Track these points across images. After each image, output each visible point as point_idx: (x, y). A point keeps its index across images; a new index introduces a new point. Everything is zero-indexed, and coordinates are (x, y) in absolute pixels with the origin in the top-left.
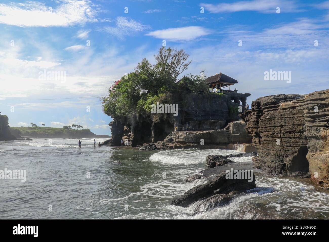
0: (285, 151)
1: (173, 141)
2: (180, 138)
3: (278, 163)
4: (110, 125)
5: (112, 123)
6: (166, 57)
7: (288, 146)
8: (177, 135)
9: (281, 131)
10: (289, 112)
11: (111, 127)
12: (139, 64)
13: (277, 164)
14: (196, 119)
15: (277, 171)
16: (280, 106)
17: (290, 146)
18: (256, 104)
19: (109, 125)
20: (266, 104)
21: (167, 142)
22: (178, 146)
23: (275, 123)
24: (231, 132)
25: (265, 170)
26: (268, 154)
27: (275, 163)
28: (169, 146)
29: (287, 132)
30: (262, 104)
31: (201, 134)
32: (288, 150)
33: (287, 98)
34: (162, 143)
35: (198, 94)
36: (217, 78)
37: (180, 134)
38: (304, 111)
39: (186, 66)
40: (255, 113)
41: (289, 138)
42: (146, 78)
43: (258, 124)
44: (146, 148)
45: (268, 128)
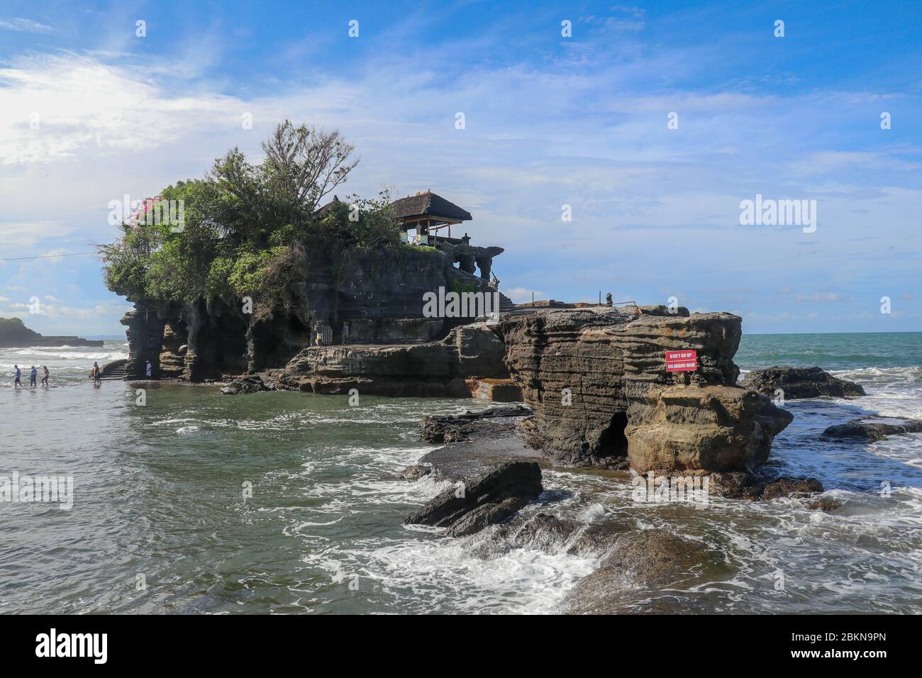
0: (589, 418)
1: (310, 369)
2: (329, 362)
3: (575, 442)
4: (124, 322)
5: (130, 315)
6: (292, 151)
7: (593, 411)
8: (321, 355)
9: (581, 382)
10: (598, 349)
11: (128, 327)
12: (218, 161)
13: (573, 443)
14: (366, 313)
15: (573, 458)
16: (581, 334)
17: (598, 410)
18: (534, 323)
19: (121, 321)
20: (555, 329)
21: (294, 372)
22: (325, 383)
23: (571, 366)
24: (457, 350)
25: (552, 454)
26: (557, 423)
27: (571, 442)
28: (299, 382)
29: (593, 385)
30: (548, 326)
31: (384, 353)
32: (594, 418)
33: (595, 319)
34: (280, 375)
35: (373, 250)
36: (421, 204)
37: (330, 353)
38: (623, 351)
39: (342, 175)
40: (533, 340)
41: (596, 395)
42: (236, 201)
43: (539, 364)
44: (238, 387)
45: (558, 374)
